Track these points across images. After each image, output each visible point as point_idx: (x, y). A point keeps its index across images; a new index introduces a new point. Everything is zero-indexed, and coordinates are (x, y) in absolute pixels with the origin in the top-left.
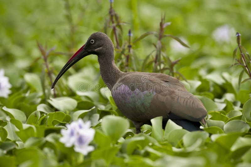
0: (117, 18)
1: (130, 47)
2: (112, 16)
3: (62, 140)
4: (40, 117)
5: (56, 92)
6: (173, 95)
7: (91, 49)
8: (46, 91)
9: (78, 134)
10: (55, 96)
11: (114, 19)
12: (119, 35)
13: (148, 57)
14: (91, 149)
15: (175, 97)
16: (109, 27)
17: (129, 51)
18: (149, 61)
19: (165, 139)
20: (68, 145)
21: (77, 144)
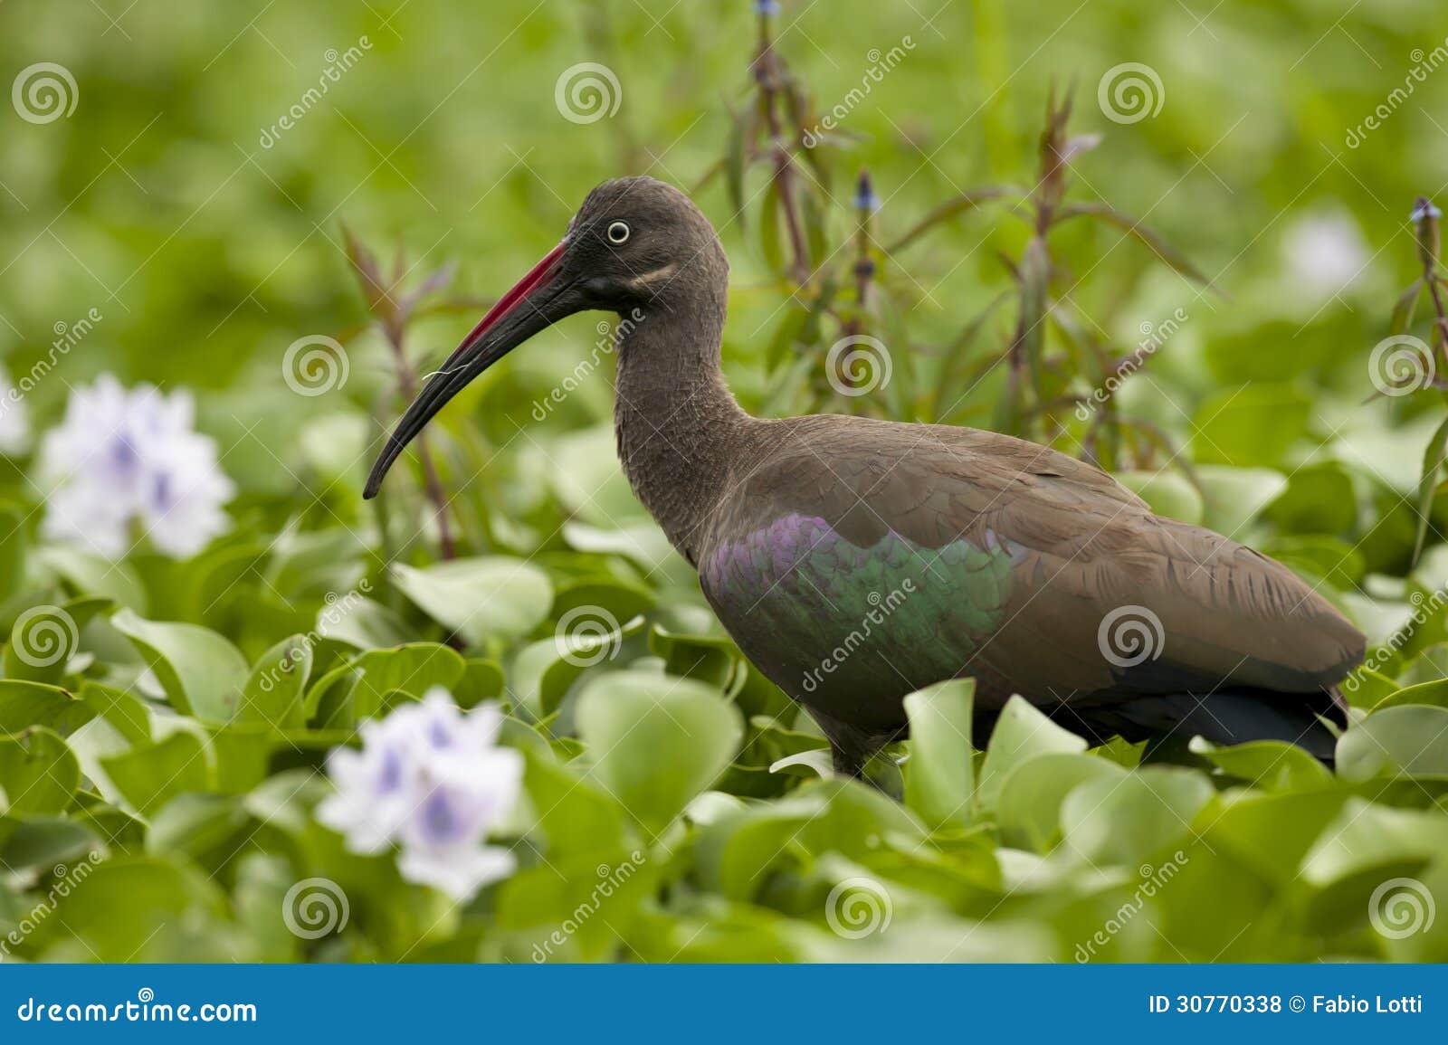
0: (797, 107)
1: (864, 271)
2: (768, 95)
3: (334, 813)
4: (314, 678)
5: (455, 531)
6: (1136, 553)
7: (604, 275)
8: (397, 524)
9: (424, 776)
10: (450, 551)
11: (781, 113)
12: (809, 205)
13: (971, 332)
14: (497, 864)
15: (1151, 565)
16: (756, 157)
17: (861, 299)
18: (977, 351)
19: (987, 809)
20: (367, 842)
21: (415, 838)
